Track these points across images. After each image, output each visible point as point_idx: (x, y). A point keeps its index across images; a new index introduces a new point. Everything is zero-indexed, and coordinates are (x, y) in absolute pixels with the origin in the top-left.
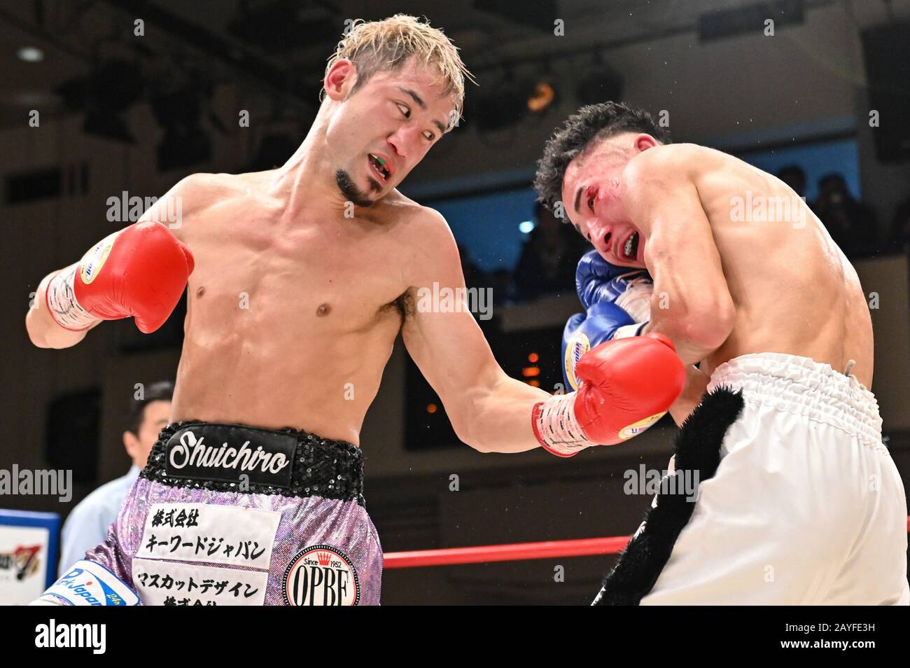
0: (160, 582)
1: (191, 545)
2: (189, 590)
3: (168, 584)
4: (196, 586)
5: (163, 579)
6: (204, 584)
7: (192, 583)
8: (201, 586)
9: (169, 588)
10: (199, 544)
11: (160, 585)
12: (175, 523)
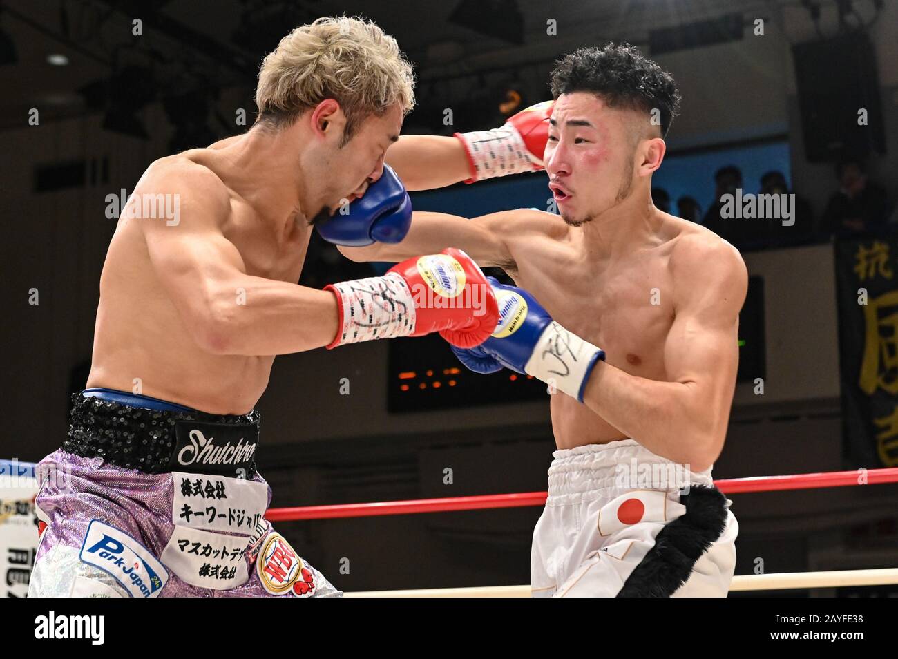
0: (200, 550)
1: (224, 516)
2: (222, 558)
3: (207, 552)
4: (227, 554)
5: (204, 548)
6: (233, 552)
7: (225, 552)
8: (231, 554)
9: (207, 555)
10: (231, 516)
11: (200, 553)
12: (206, 494)
